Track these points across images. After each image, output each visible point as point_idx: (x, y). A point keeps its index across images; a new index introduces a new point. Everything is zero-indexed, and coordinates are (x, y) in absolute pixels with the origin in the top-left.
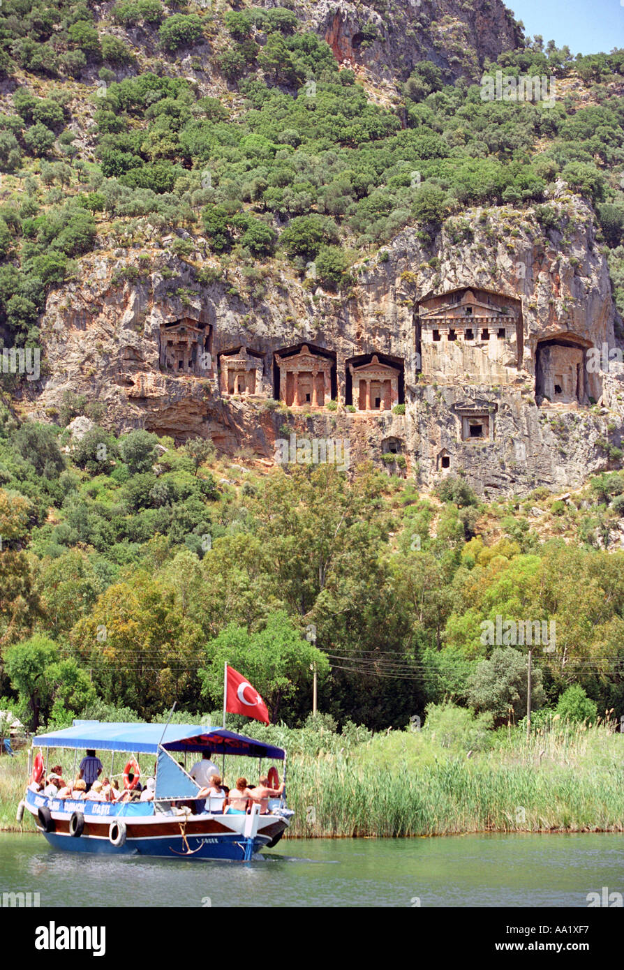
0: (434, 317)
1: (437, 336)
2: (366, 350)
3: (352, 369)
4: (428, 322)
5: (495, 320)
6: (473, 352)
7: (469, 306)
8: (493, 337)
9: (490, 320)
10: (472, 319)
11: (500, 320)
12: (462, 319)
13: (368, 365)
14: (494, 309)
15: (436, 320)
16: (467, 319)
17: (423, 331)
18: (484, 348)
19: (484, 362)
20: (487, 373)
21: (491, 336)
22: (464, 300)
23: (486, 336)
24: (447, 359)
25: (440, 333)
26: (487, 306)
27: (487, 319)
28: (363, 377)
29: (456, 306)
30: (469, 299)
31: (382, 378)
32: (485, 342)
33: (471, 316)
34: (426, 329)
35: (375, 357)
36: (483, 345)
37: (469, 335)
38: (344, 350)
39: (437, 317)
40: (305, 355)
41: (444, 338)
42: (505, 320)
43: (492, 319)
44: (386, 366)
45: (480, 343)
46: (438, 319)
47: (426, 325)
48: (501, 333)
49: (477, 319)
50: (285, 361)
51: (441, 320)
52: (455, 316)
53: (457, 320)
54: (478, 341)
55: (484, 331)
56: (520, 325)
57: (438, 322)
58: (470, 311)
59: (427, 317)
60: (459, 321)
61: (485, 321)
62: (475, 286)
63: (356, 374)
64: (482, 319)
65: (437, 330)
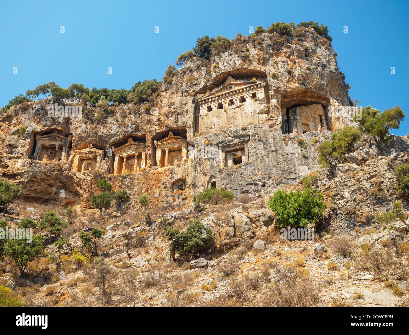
0: (207, 98)
1: (210, 109)
2: (164, 128)
3: (156, 143)
4: (203, 102)
5: (248, 89)
6: (234, 112)
7: (230, 86)
8: (248, 100)
9: (245, 90)
10: (232, 92)
11: (252, 88)
12: (226, 94)
13: (166, 138)
14: (247, 82)
16: (229, 93)
17: (201, 108)
18: (242, 107)
19: (242, 115)
22: (227, 83)
23: (243, 100)
24: (216, 120)
25: (212, 107)
27: (243, 89)
28: (163, 147)
29: (221, 87)
30: (231, 80)
31: (176, 146)
32: (243, 103)
33: (232, 90)
34: (202, 106)
35: (171, 133)
36: (241, 106)
37: (232, 103)
38: (150, 132)
39: (209, 97)
40: (130, 145)
41: (215, 109)
42: (255, 87)
43: (246, 88)
44: (178, 137)
45: (238, 105)
46: (210, 98)
47: (202, 104)
48: (254, 96)
49: (236, 91)
50: (118, 150)
51: (212, 98)
52: (221, 93)
53: (222, 95)
54: (237, 105)
55: (241, 97)
56: (267, 88)
57: (210, 100)
58: (231, 88)
59: (203, 99)
60: (224, 96)
61: (241, 91)
62: (232, 70)
63: (159, 146)
64: (239, 90)
65: (210, 105)
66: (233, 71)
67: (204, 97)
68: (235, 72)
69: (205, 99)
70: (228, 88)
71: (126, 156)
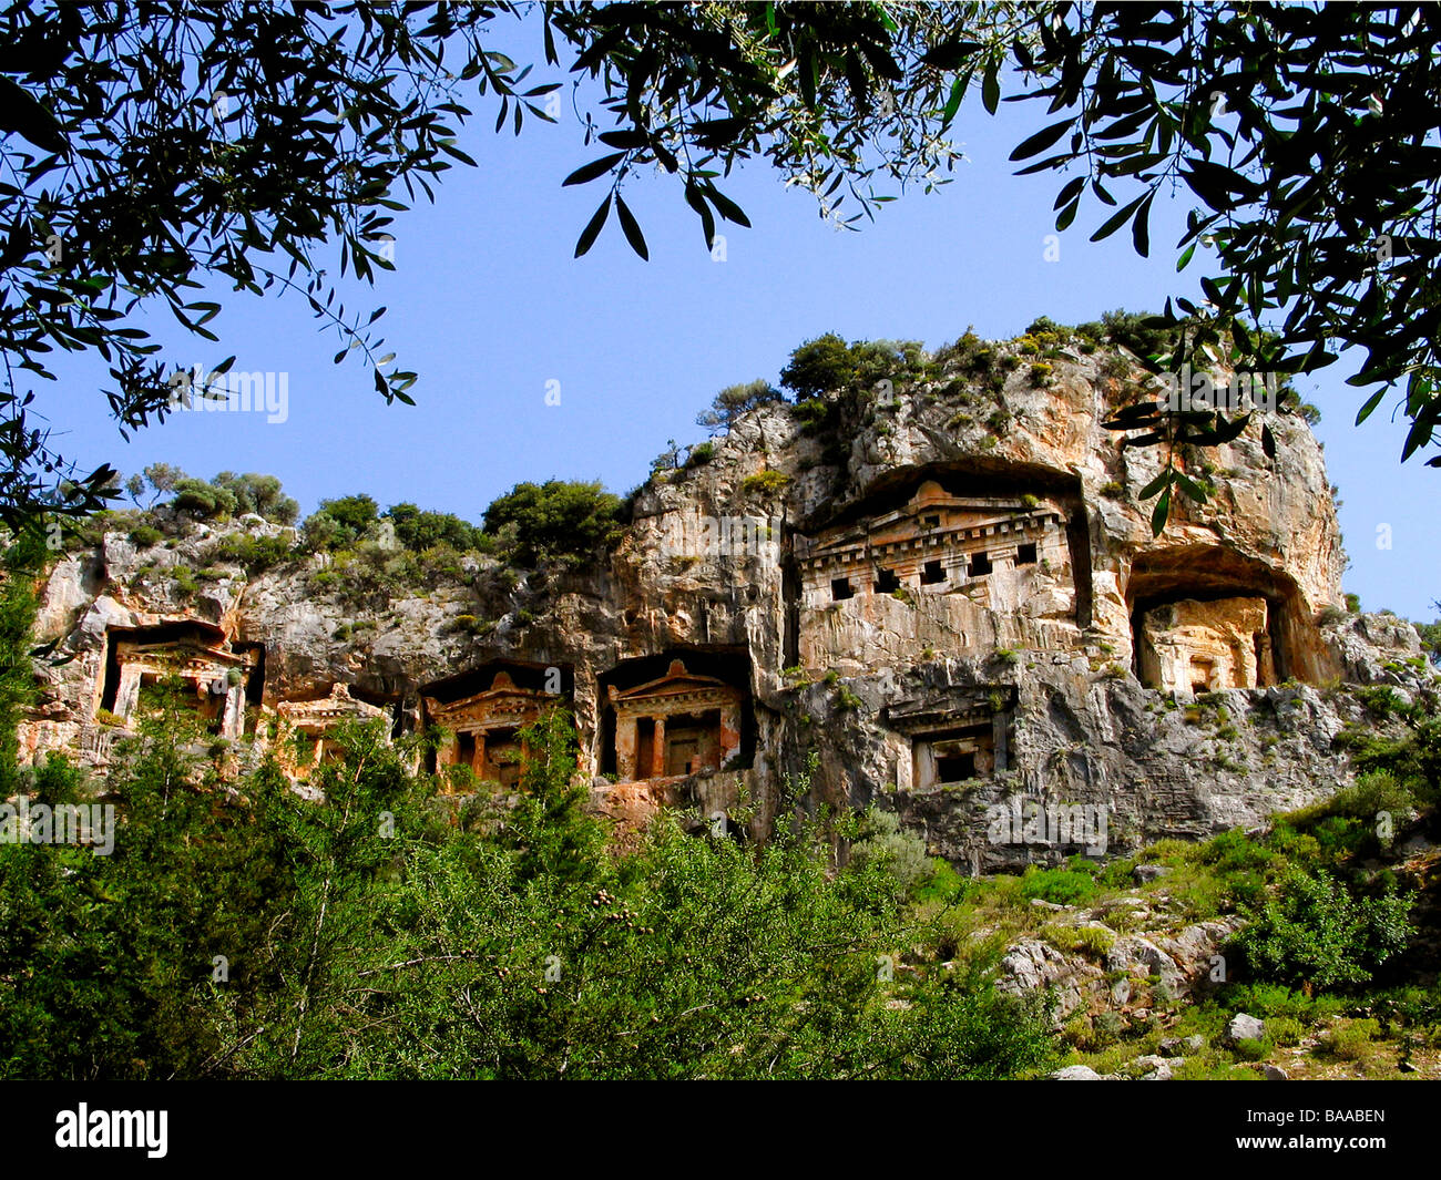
0: (834, 551)
1: (842, 590)
2: (650, 646)
3: (614, 694)
4: (818, 564)
5: (1004, 529)
6: (944, 606)
7: (931, 514)
8: (1003, 567)
9: (990, 532)
10: (940, 537)
11: (1019, 527)
12: (911, 543)
13: (659, 681)
14: (1001, 505)
15: (838, 557)
16: (926, 540)
17: (806, 586)
18: (976, 591)
19: (976, 618)
20: (989, 639)
21: (995, 566)
22: (917, 502)
23: (981, 566)
24: (868, 631)
25: (852, 582)
26: (980, 503)
27: (983, 530)
28: (645, 711)
29: (895, 516)
30: (931, 496)
31: (696, 708)
32: (979, 579)
33: (938, 530)
34: (813, 580)
36: (972, 586)
37: (934, 574)
38: (592, 656)
39: (843, 549)
40: (503, 695)
41: (863, 591)
42: (1034, 524)
43: (997, 527)
44: (705, 679)
45: (963, 583)
46: (846, 553)
47: (812, 570)
48: (1027, 555)
49: (954, 534)
50: (452, 710)
51: (853, 553)
52: (895, 538)
53: (897, 545)
54: (958, 581)
55: (974, 557)
56: (1080, 531)
57: (846, 559)
58: (935, 521)
59: (816, 554)
60: (904, 548)
61: (976, 534)
62: (944, 458)
63: (626, 706)
64: (968, 532)
65: (844, 576)
66: (948, 464)
67: (821, 546)
68: (953, 467)
69: (824, 552)
70: (923, 521)
71: (483, 733)
